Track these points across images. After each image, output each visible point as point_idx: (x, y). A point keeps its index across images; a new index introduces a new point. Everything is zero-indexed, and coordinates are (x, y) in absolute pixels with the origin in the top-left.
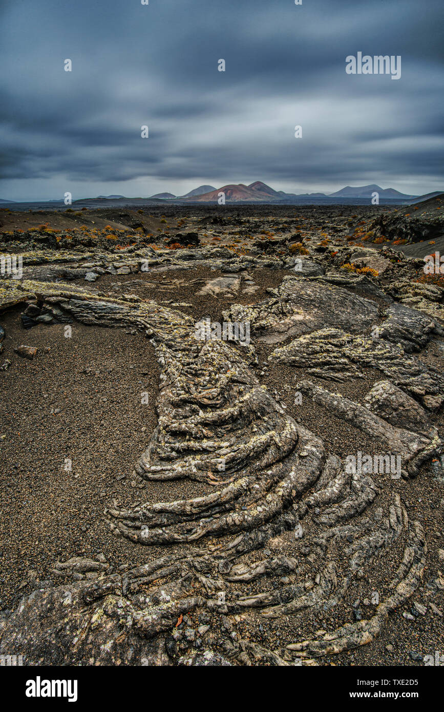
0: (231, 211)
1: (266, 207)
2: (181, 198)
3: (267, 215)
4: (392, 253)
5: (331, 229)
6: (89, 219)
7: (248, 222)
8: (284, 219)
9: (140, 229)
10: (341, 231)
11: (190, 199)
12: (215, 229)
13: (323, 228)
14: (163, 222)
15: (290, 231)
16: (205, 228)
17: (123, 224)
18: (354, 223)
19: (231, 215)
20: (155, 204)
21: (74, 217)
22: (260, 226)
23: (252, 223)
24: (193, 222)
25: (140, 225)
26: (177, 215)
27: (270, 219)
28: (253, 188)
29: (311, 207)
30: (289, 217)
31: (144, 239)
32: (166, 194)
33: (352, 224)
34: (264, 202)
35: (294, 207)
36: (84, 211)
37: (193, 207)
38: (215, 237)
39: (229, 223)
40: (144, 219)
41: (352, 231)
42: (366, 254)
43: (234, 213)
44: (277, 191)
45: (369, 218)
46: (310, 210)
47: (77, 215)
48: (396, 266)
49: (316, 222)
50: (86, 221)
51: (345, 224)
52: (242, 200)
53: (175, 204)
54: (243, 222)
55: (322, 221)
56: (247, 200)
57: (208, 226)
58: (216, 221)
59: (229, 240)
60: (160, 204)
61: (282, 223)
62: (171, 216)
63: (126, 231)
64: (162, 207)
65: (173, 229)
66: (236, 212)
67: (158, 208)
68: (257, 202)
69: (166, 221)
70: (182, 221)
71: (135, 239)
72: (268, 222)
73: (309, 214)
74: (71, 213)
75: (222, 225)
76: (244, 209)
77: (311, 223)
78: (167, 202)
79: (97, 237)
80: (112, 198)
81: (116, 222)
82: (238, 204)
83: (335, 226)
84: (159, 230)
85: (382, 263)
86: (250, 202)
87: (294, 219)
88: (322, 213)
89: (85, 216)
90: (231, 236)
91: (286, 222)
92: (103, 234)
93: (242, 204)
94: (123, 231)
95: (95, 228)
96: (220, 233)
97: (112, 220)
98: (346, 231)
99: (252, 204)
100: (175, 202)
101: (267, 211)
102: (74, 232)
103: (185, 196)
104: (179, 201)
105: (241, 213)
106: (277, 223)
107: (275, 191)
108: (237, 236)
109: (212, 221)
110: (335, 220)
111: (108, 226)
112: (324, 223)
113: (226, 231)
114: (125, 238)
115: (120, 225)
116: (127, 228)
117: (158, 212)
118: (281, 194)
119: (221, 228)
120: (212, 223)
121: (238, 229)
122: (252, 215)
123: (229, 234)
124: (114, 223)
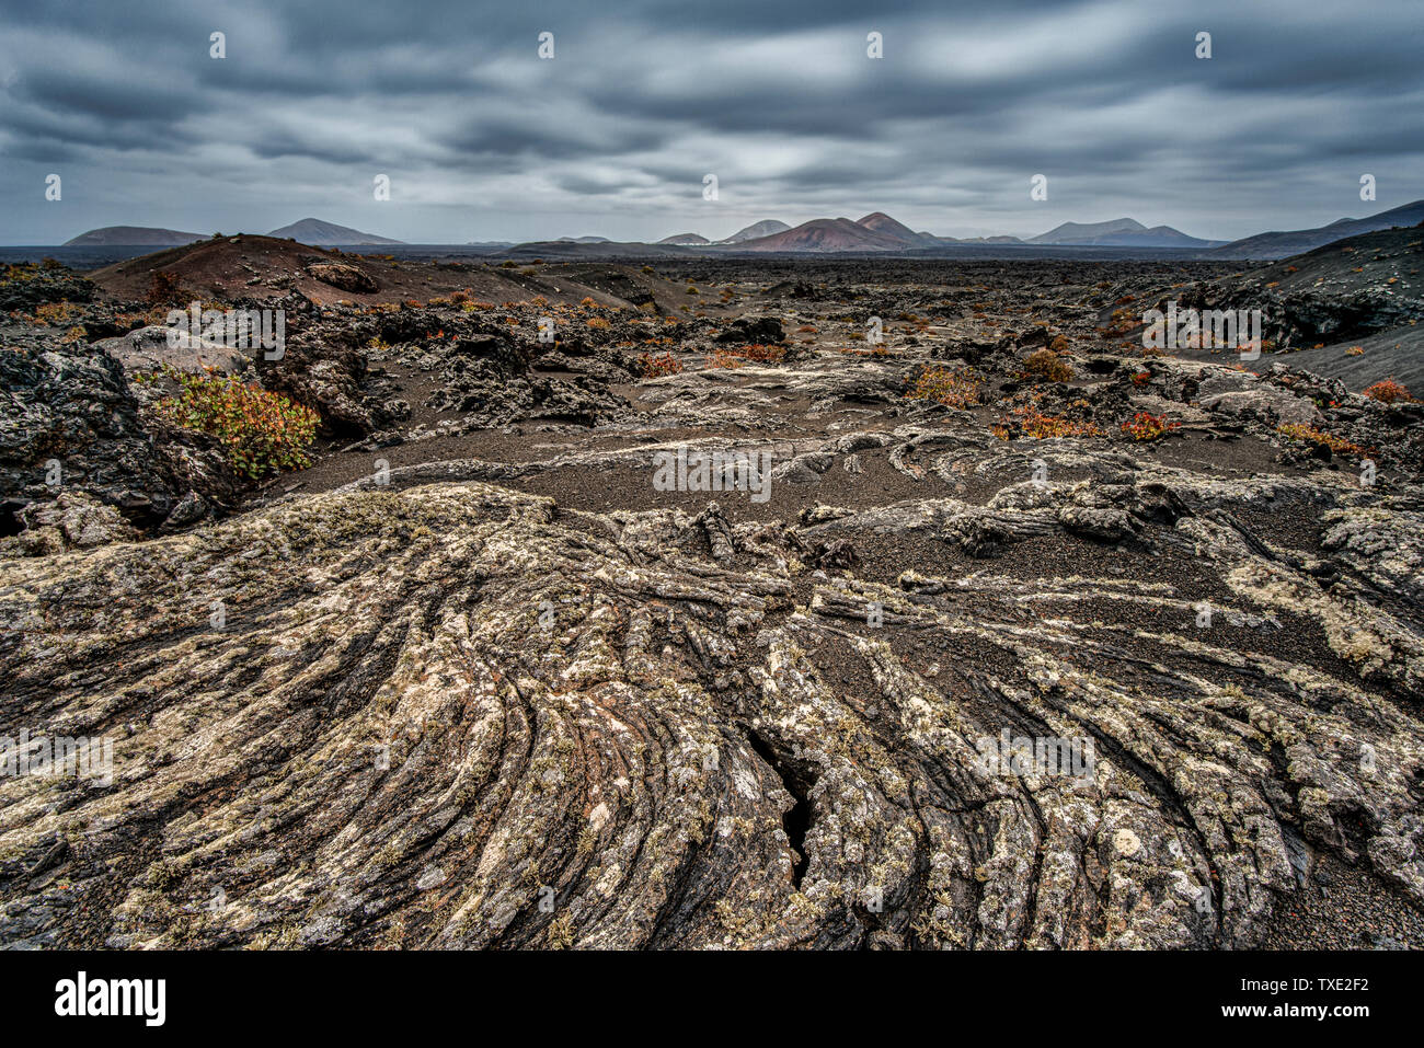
0: (824, 272)
1: (896, 263)
2: (719, 245)
3: (901, 280)
4: (1310, 382)
5: (1054, 311)
6: (548, 283)
7: (866, 294)
8: (941, 290)
9: (649, 307)
10: (1077, 316)
11: (737, 245)
12: (799, 309)
13: (1036, 309)
14: (692, 292)
15: (960, 315)
16: (778, 306)
17: (616, 294)
18: (1106, 298)
19: (823, 278)
20: (668, 254)
21: (520, 279)
22: (894, 304)
23: (876, 298)
24: (751, 293)
25: (648, 298)
26: (712, 278)
27: (911, 287)
28: (867, 226)
29: (992, 264)
30: (949, 284)
31: (665, 329)
32: (690, 237)
33: (1100, 300)
34: (890, 253)
35: (955, 264)
36: (538, 266)
37: (745, 263)
38: (805, 327)
39: (826, 296)
40: (655, 286)
41: (1106, 317)
42: (1241, 383)
43: (830, 274)
44: (916, 232)
45: (1142, 288)
46: (992, 271)
47: (526, 273)
48: (1334, 417)
49: (1016, 297)
50: (542, 286)
51: (1084, 302)
52: (843, 249)
53: (707, 256)
54: (855, 295)
55: (1027, 293)
56: (853, 250)
57: (783, 302)
58: (801, 293)
59: (836, 333)
60: (679, 255)
61: (939, 298)
62: (701, 279)
63: (623, 311)
64: (684, 262)
65: (713, 306)
66: (833, 274)
67: (674, 263)
68: (875, 253)
69: (697, 290)
70: (728, 290)
71: (645, 327)
72: (908, 294)
73: (991, 278)
74: (513, 270)
75: (813, 300)
76: (850, 268)
77: (1004, 298)
78: (693, 252)
79: (567, 323)
80: (586, 242)
81: (601, 290)
82: (835, 257)
83: (1060, 305)
84: (683, 308)
85: (1294, 409)
86: (861, 253)
87: (965, 290)
88: (1020, 276)
89: (540, 277)
90: (837, 324)
91: (946, 296)
92: (579, 315)
93: (843, 257)
94: (617, 311)
95: (563, 303)
96: (811, 316)
97: (593, 286)
98: (1091, 316)
99: (866, 257)
100: (708, 253)
101: (898, 272)
102: (520, 308)
103: (728, 240)
104: (715, 249)
105: (844, 275)
106: (929, 298)
107: (911, 233)
108: (851, 324)
109: (793, 292)
110: (1057, 293)
111: (588, 299)
112: (1034, 298)
113: (822, 313)
114: (625, 326)
115: (609, 298)
116: (624, 304)
117: (675, 270)
118: (926, 237)
119: (811, 306)
120: (792, 296)
121: (847, 310)
122: (868, 280)
123: (830, 318)
124: (596, 292)
